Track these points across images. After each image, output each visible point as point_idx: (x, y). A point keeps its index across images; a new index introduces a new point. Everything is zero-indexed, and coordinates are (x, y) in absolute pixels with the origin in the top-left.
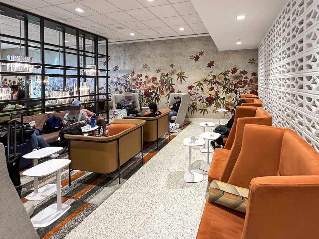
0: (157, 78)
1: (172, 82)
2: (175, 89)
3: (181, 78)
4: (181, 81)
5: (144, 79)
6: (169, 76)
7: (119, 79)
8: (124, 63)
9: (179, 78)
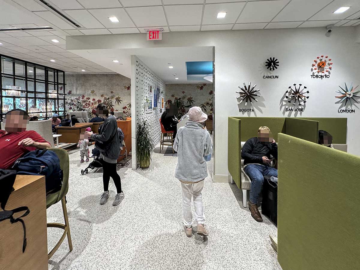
0: (101, 101)
1: (112, 104)
2: (114, 109)
3: (118, 101)
4: (118, 103)
5: (92, 101)
6: (110, 99)
7: (72, 100)
8: (77, 89)
9: (117, 101)
